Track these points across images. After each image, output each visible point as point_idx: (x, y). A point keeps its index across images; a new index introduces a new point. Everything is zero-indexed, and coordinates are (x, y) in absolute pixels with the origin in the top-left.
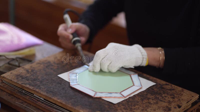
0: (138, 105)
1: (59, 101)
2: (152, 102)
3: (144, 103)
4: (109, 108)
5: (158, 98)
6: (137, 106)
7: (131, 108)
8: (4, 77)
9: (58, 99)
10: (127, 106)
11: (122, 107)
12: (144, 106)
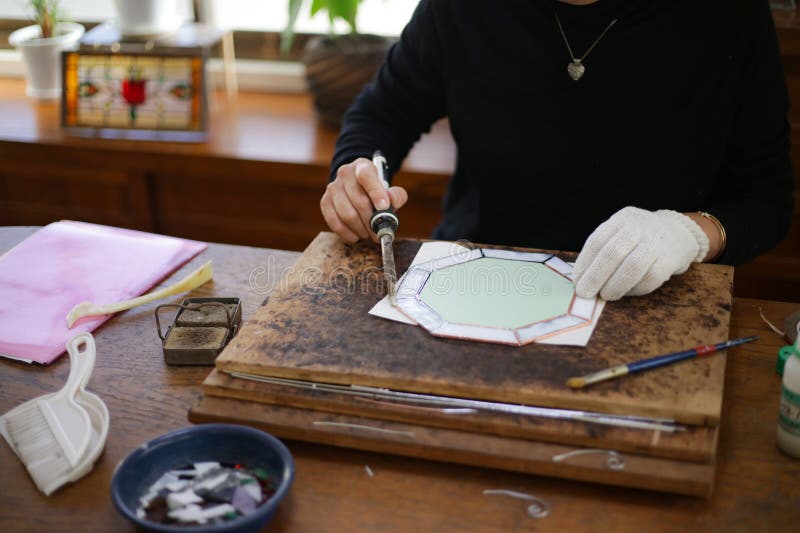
0: (636, 332)
1: (442, 381)
2: (660, 316)
3: (644, 322)
4: (581, 361)
5: (661, 301)
6: (639, 338)
7: (632, 346)
8: (229, 362)
9: (437, 377)
10: (616, 344)
11: (607, 348)
12: (654, 332)
